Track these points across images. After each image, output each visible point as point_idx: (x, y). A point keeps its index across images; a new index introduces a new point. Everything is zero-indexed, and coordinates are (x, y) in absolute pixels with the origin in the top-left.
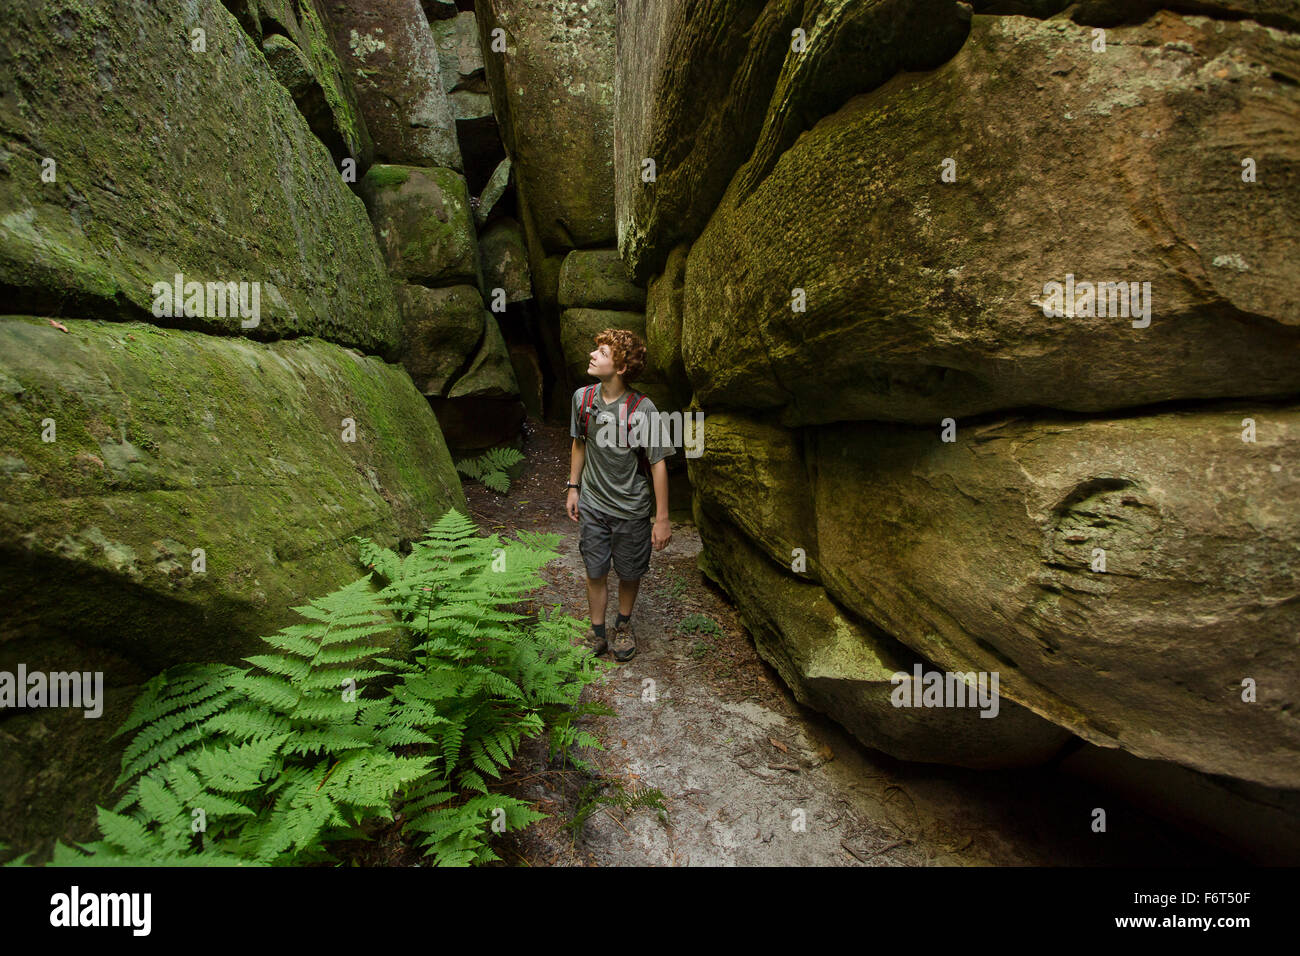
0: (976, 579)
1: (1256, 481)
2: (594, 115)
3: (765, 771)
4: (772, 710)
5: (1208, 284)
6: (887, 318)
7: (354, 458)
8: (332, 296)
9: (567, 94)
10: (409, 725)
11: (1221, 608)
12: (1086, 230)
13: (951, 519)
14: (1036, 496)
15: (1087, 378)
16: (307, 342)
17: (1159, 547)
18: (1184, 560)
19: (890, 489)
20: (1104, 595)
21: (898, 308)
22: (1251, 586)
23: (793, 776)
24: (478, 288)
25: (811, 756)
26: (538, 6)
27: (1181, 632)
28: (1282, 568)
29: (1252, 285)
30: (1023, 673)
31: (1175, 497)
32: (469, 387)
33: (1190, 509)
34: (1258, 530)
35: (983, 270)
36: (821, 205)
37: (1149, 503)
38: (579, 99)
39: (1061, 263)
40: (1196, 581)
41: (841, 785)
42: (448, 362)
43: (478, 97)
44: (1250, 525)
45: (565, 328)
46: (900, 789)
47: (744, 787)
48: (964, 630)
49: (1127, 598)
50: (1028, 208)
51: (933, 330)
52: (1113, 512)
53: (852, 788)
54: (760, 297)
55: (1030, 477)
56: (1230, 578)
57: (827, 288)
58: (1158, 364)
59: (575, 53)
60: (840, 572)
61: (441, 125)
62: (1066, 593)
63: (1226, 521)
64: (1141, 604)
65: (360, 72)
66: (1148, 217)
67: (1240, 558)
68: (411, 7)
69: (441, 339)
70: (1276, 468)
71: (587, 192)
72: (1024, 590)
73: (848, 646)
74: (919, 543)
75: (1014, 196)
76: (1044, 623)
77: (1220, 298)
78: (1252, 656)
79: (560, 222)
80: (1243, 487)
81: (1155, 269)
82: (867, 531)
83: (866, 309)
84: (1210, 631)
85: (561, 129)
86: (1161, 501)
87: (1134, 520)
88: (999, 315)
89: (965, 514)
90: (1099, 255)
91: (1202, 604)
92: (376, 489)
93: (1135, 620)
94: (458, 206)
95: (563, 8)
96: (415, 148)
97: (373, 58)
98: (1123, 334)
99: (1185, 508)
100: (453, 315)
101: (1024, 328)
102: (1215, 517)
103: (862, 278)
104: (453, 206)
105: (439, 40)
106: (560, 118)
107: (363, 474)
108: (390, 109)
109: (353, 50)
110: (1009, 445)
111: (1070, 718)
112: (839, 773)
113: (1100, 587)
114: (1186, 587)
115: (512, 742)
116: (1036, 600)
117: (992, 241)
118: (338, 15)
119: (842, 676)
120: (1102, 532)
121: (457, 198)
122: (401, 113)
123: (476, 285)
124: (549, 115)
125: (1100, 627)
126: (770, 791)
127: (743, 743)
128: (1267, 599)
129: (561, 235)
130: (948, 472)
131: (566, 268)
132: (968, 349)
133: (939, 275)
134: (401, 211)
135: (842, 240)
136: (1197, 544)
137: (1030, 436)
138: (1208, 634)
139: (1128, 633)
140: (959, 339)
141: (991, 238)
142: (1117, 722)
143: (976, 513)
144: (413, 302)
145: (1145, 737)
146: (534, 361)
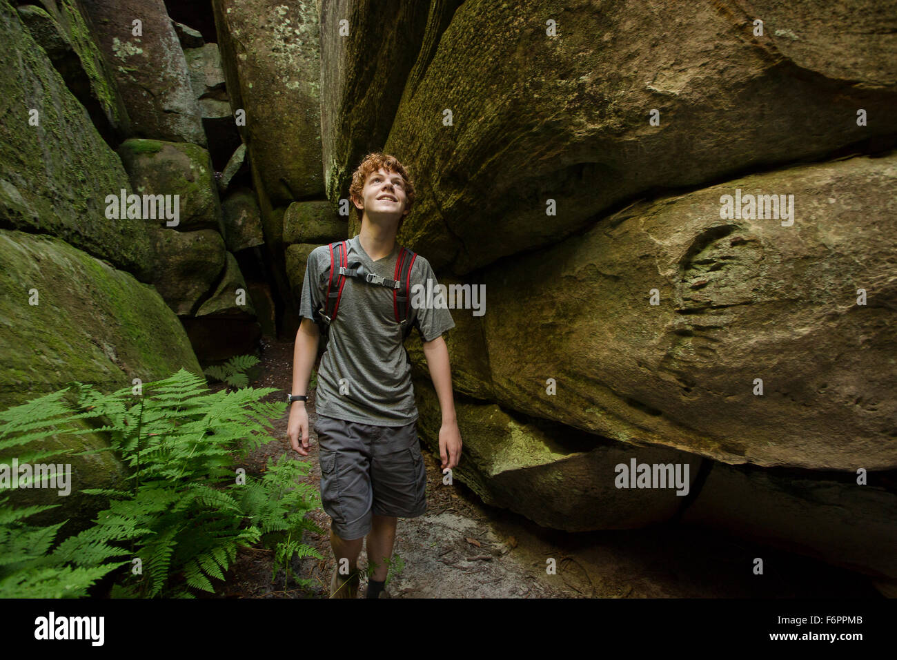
0: (623, 344)
1: (821, 212)
2: (306, 104)
3: (465, 564)
4: (465, 517)
5: (775, 48)
6: (535, 130)
7: (89, 332)
8: (82, 212)
9: (286, 88)
10: (102, 542)
11: (810, 320)
12: (681, 24)
13: (597, 302)
14: (665, 255)
15: (692, 149)
16: (49, 239)
17: (764, 273)
18: (782, 281)
19: (545, 297)
20: (726, 325)
21: (543, 117)
22: (830, 297)
23: (488, 564)
24: (220, 232)
25: (500, 546)
26: (263, 27)
27: (787, 345)
28: (848, 279)
29: (803, 50)
30: (667, 418)
31: (769, 231)
32: (214, 307)
33: (781, 239)
34: (830, 248)
35: (607, 71)
36: (476, 53)
37: (752, 238)
38: (295, 92)
39: (665, 54)
40: (793, 298)
41: (526, 565)
42: (195, 289)
43: (220, 103)
44: (824, 245)
45: (289, 260)
46: (571, 560)
47: (449, 579)
48: (616, 394)
49: (744, 324)
50: (636, 15)
51: (572, 128)
52: (725, 254)
53: (535, 565)
54: (432, 161)
55: (658, 242)
56: (815, 292)
57: (484, 122)
58: (743, 128)
59: (291, 61)
60: (510, 382)
61: (189, 112)
62: (697, 333)
63: (808, 244)
64: (755, 328)
65: (121, 69)
66: (725, 5)
67: (820, 273)
68: (165, 26)
69: (190, 270)
70: (832, 201)
71: (302, 158)
72: (663, 340)
73: (522, 443)
74: (573, 332)
75: (625, 8)
76: (682, 364)
77: (784, 58)
78: (833, 359)
79: (282, 180)
80: (813, 217)
81: (734, 46)
82: (530, 338)
83: (518, 126)
84: (806, 341)
85: (282, 113)
86: (761, 235)
87: (742, 256)
88: (623, 104)
89: (607, 293)
90: (692, 43)
91: (798, 319)
92: (112, 360)
93: (752, 342)
94: (203, 171)
95: (281, 30)
96: (168, 127)
97: (131, 60)
98: (716, 105)
99: (778, 237)
100: (199, 252)
101: (643, 111)
102: (799, 242)
103: (513, 100)
104: (198, 171)
105: (189, 62)
106: (281, 104)
107: (98, 346)
108: (146, 98)
109: (115, 52)
110: (637, 222)
111: (707, 447)
112: (523, 556)
113: (722, 319)
114: (787, 304)
115: (228, 554)
116: (674, 346)
117: (610, 48)
118: (103, 26)
119: (520, 466)
120: (719, 273)
121: (202, 165)
122: (155, 101)
123: (218, 230)
124: (272, 102)
125: (726, 355)
126: (471, 578)
127: (445, 545)
128: (840, 307)
129: (284, 190)
130: (591, 262)
131: (288, 214)
132: (602, 138)
133: (573, 83)
134: (155, 172)
135: (495, 74)
136: (790, 266)
137: (654, 210)
138: (805, 344)
139: (747, 355)
140: (593, 130)
141: (610, 45)
142: (742, 441)
143: (617, 289)
144: (165, 242)
145: (764, 449)
146: (268, 294)
